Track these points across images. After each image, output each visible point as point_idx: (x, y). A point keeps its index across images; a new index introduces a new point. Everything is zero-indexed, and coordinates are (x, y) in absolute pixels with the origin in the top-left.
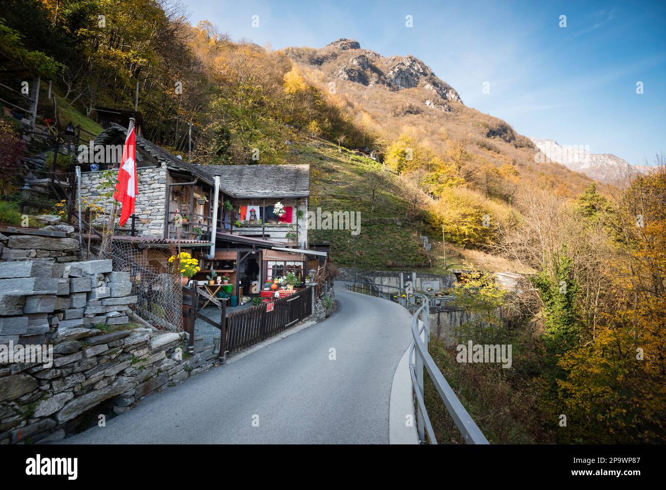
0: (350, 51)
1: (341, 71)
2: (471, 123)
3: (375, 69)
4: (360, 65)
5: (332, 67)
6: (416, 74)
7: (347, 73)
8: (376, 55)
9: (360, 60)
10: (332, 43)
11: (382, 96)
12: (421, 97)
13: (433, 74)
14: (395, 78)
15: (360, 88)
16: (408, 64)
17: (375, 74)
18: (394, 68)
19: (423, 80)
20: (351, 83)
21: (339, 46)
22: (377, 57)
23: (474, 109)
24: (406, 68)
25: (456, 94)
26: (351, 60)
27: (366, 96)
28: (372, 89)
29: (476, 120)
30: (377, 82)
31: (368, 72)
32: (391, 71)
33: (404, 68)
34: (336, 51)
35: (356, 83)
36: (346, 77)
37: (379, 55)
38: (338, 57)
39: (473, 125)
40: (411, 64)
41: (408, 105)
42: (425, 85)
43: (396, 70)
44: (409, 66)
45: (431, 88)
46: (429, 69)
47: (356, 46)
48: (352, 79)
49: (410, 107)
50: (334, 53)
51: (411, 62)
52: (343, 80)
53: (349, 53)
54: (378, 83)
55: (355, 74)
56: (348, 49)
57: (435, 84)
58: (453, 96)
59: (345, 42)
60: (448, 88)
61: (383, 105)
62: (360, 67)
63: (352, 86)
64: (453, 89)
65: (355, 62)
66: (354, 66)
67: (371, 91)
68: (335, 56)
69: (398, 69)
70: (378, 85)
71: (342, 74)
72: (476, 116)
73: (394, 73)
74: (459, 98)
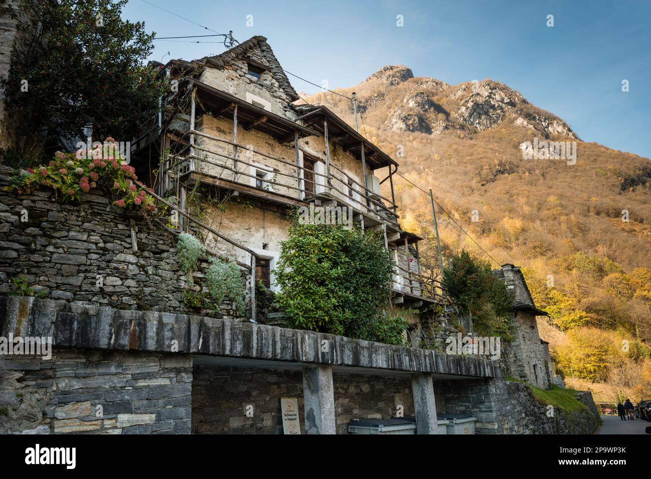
0: (402, 85)
1: (395, 120)
2: (594, 171)
3: (439, 109)
4: (418, 106)
5: (381, 113)
6: (499, 106)
7: (404, 121)
8: (437, 84)
9: (419, 99)
10: (374, 75)
11: (456, 151)
12: (512, 139)
13: (524, 101)
14: (470, 115)
15: (424, 141)
16: (487, 94)
17: (441, 116)
18: (467, 102)
19: (510, 112)
20: (412, 136)
21: (384, 80)
22: (439, 86)
23: (595, 144)
24: (484, 100)
25: (564, 125)
26: (405, 100)
27: (436, 156)
28: (440, 140)
29: (601, 166)
30: (446, 128)
31: (431, 115)
32: (462, 107)
33: (480, 100)
34: (382, 89)
35: (417, 133)
36: (403, 126)
37: (441, 84)
38: (386, 98)
39: (597, 175)
40: (490, 93)
41: (496, 162)
42: (516, 119)
43: (470, 104)
44: (488, 96)
45: (525, 123)
46: (518, 94)
47: (407, 75)
48: (410, 129)
49: (500, 165)
50: (380, 92)
51: (490, 91)
52: (398, 131)
53: (400, 90)
54: (448, 129)
55: (414, 121)
56: (398, 84)
57: (529, 116)
58: (560, 129)
59: (391, 72)
60: (551, 119)
61: (462, 168)
62: (419, 108)
63: (414, 140)
64: (559, 119)
65: (412, 104)
66: (411, 109)
67: (440, 142)
68: (381, 95)
69: (472, 104)
70: (446, 131)
71: (396, 123)
72: (600, 159)
73: (467, 109)
74: (569, 130)
